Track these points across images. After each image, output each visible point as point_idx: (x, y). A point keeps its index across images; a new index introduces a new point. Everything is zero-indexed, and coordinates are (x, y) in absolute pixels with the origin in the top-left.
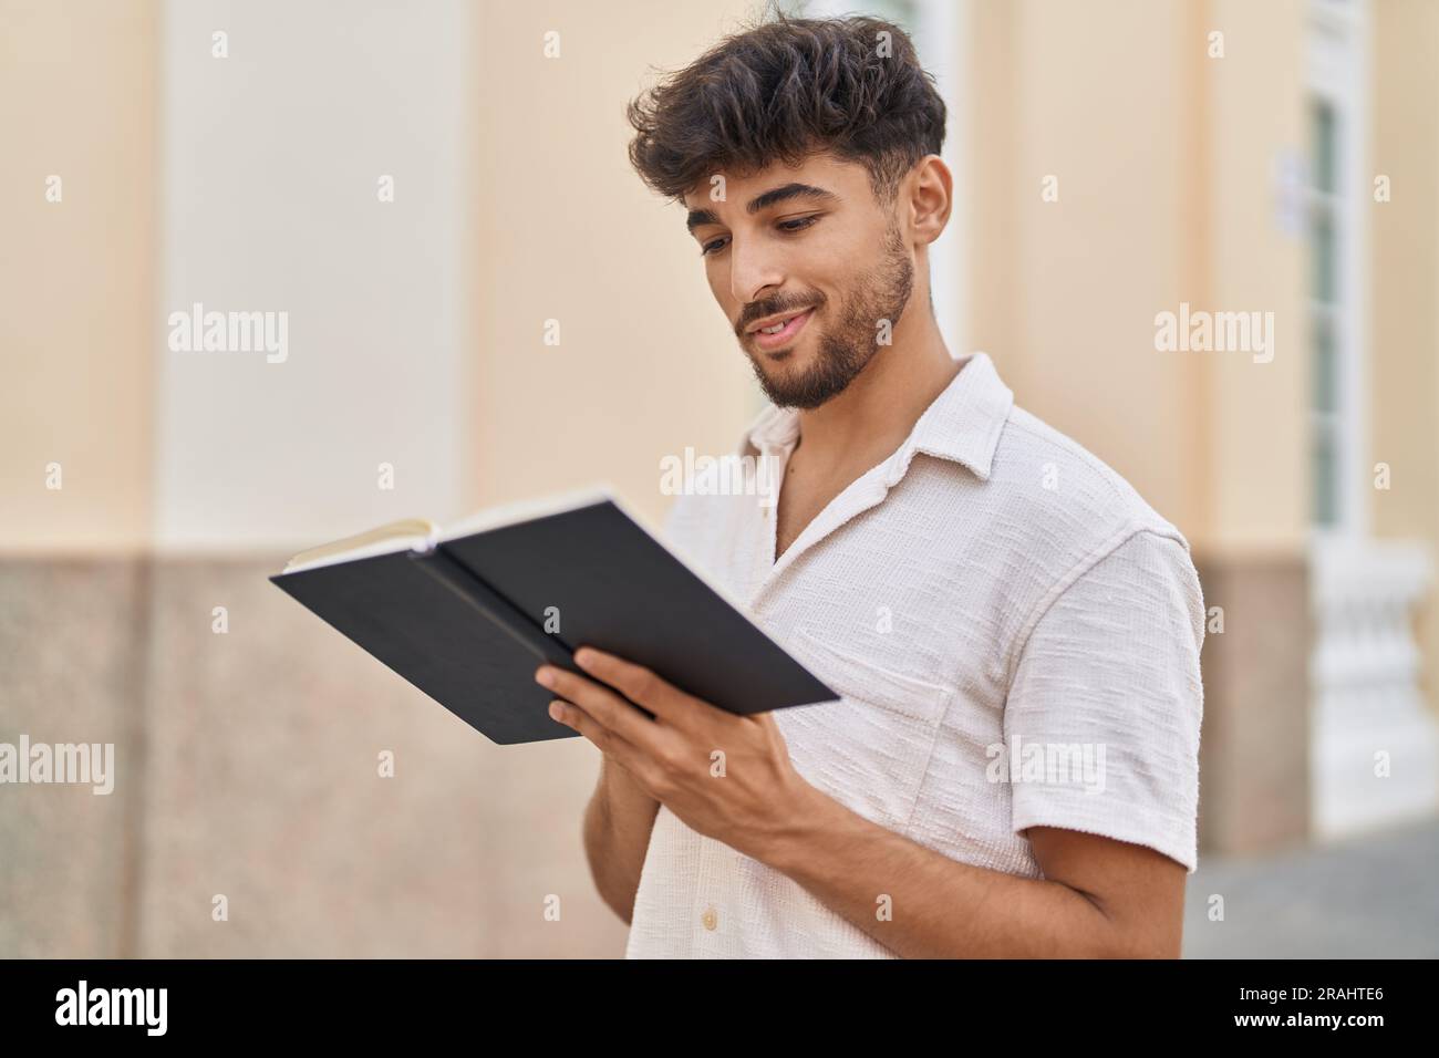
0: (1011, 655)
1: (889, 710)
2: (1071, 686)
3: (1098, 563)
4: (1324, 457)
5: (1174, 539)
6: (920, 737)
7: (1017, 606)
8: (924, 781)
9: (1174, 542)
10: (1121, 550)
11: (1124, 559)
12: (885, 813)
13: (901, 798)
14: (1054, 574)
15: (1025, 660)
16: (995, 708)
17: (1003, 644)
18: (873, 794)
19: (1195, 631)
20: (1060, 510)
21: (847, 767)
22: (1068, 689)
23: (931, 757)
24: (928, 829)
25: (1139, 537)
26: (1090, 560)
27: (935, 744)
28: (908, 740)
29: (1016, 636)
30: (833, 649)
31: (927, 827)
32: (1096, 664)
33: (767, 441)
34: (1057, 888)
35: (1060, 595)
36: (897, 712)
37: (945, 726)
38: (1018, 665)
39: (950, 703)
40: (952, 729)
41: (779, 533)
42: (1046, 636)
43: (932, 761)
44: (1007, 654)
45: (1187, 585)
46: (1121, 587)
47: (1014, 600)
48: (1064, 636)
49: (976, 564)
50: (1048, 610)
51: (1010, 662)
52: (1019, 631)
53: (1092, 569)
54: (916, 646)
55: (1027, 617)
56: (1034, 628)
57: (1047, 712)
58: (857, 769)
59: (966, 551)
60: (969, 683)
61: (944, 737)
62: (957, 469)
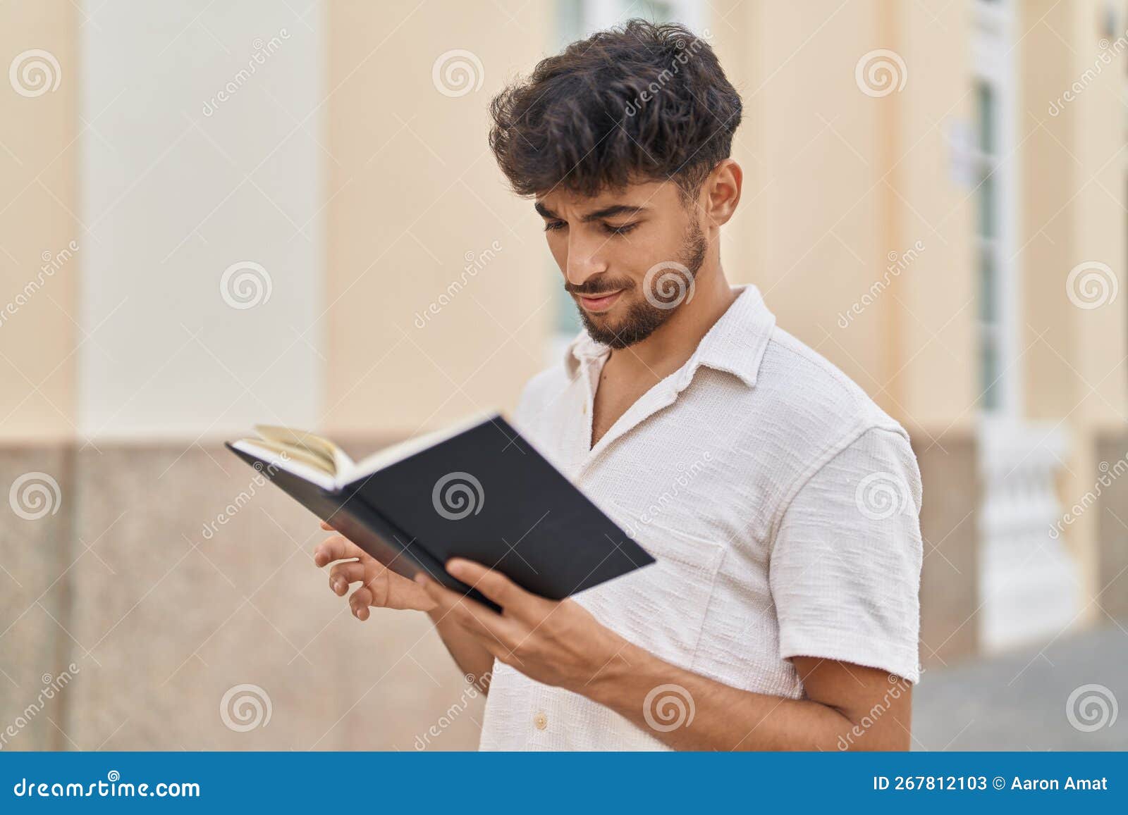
0: (773, 523)
1: (679, 561)
2: (820, 548)
3: (839, 454)
4: (988, 357)
5: (898, 432)
6: (702, 581)
7: (777, 486)
8: (706, 614)
9: (898, 434)
10: (857, 444)
11: (859, 450)
12: (678, 641)
13: (690, 629)
14: (807, 463)
15: (783, 527)
16: (759, 562)
17: (766, 515)
18: (668, 626)
19: (915, 501)
20: (810, 413)
21: (647, 605)
22: (818, 550)
23: (711, 597)
24: (711, 653)
25: (870, 431)
26: (834, 452)
27: (714, 587)
28: (693, 584)
29: (777, 510)
30: (635, 515)
31: (710, 651)
32: (838, 531)
33: (585, 355)
34: (815, 707)
35: (810, 478)
36: (684, 563)
37: (722, 574)
38: (778, 531)
39: (725, 556)
40: (726, 576)
41: (594, 426)
42: (800, 509)
43: (712, 600)
44: (770, 522)
45: (908, 467)
46: (857, 471)
47: (775, 482)
48: (815, 510)
49: (745, 452)
50: (801, 489)
51: (771, 528)
52: (779, 505)
53: (834, 458)
54: (698, 513)
55: (784, 495)
56: (790, 503)
57: (801, 567)
58: (655, 607)
59: (737, 442)
60: (738, 542)
61: (720, 582)
62: (730, 378)
